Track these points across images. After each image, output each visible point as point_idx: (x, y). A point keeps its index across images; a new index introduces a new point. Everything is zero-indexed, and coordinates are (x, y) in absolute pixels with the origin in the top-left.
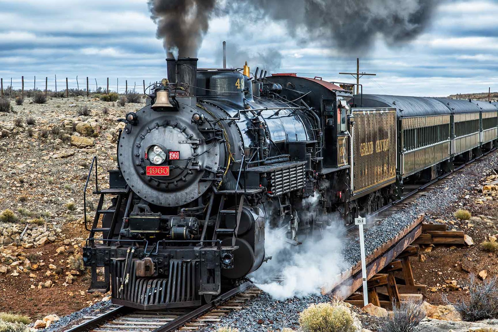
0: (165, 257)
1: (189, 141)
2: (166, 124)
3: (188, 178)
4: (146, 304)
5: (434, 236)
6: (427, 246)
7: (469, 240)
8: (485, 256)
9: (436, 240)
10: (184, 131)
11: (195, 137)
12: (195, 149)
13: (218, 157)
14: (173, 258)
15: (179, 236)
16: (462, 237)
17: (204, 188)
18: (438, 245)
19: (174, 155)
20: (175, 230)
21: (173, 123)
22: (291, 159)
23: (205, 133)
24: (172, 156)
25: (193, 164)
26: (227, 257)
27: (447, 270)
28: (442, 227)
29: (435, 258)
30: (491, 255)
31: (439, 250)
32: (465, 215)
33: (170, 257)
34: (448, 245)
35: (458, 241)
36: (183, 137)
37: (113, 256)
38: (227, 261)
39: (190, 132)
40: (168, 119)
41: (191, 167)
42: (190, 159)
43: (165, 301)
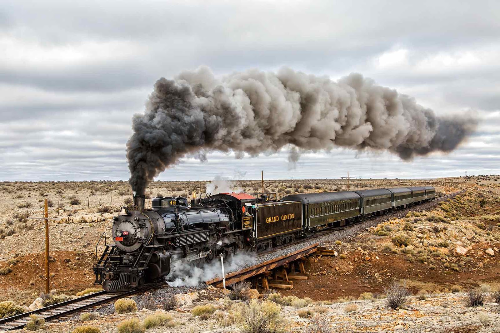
0: (119, 272)
1: (134, 227)
2: (126, 221)
3: (134, 241)
4: (108, 290)
5: (322, 252)
6: (319, 256)
7: (336, 254)
8: (340, 260)
9: (323, 253)
10: (132, 223)
11: (136, 226)
12: (136, 230)
13: (144, 233)
14: (122, 272)
15: (125, 264)
16: (333, 252)
17: (139, 245)
18: (323, 256)
19: (126, 233)
20: (124, 261)
21: (129, 221)
22: (204, 229)
23: (140, 225)
24: (125, 233)
25: (135, 236)
26: (140, 272)
27: (324, 266)
28: (325, 248)
29: (321, 261)
30: (343, 260)
31: (323, 257)
32: (338, 243)
33: (121, 272)
34: (327, 256)
35: (331, 254)
36: (131, 226)
37: (103, 271)
38: (140, 274)
39: (134, 224)
40: (127, 219)
41: (134, 237)
42: (133, 234)
43: (114, 289)
